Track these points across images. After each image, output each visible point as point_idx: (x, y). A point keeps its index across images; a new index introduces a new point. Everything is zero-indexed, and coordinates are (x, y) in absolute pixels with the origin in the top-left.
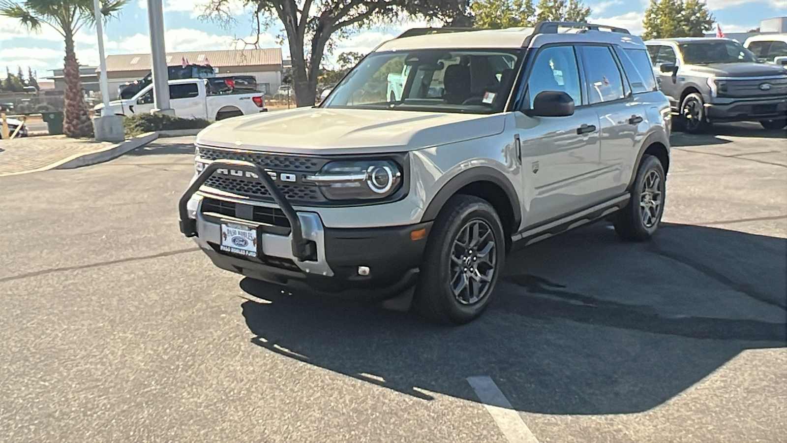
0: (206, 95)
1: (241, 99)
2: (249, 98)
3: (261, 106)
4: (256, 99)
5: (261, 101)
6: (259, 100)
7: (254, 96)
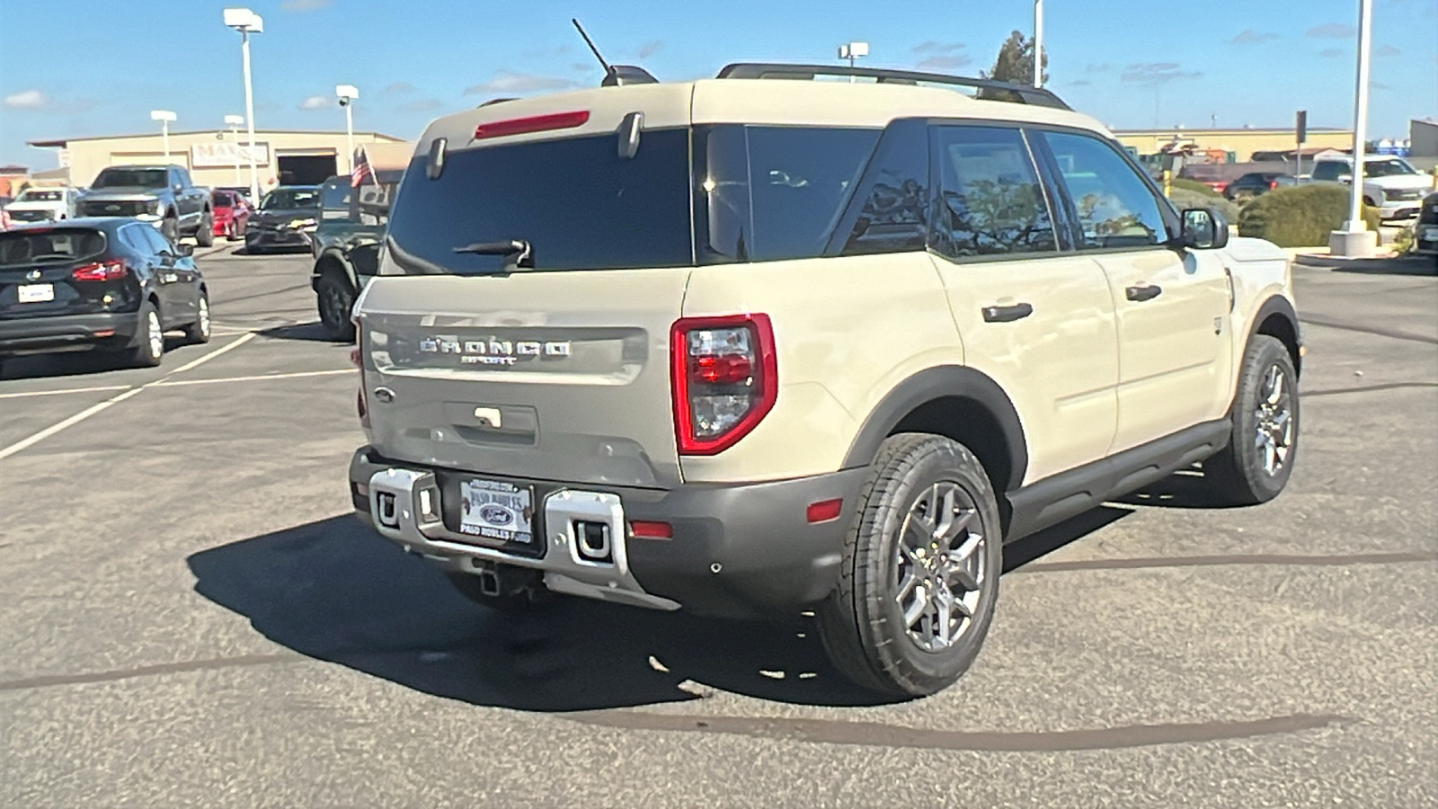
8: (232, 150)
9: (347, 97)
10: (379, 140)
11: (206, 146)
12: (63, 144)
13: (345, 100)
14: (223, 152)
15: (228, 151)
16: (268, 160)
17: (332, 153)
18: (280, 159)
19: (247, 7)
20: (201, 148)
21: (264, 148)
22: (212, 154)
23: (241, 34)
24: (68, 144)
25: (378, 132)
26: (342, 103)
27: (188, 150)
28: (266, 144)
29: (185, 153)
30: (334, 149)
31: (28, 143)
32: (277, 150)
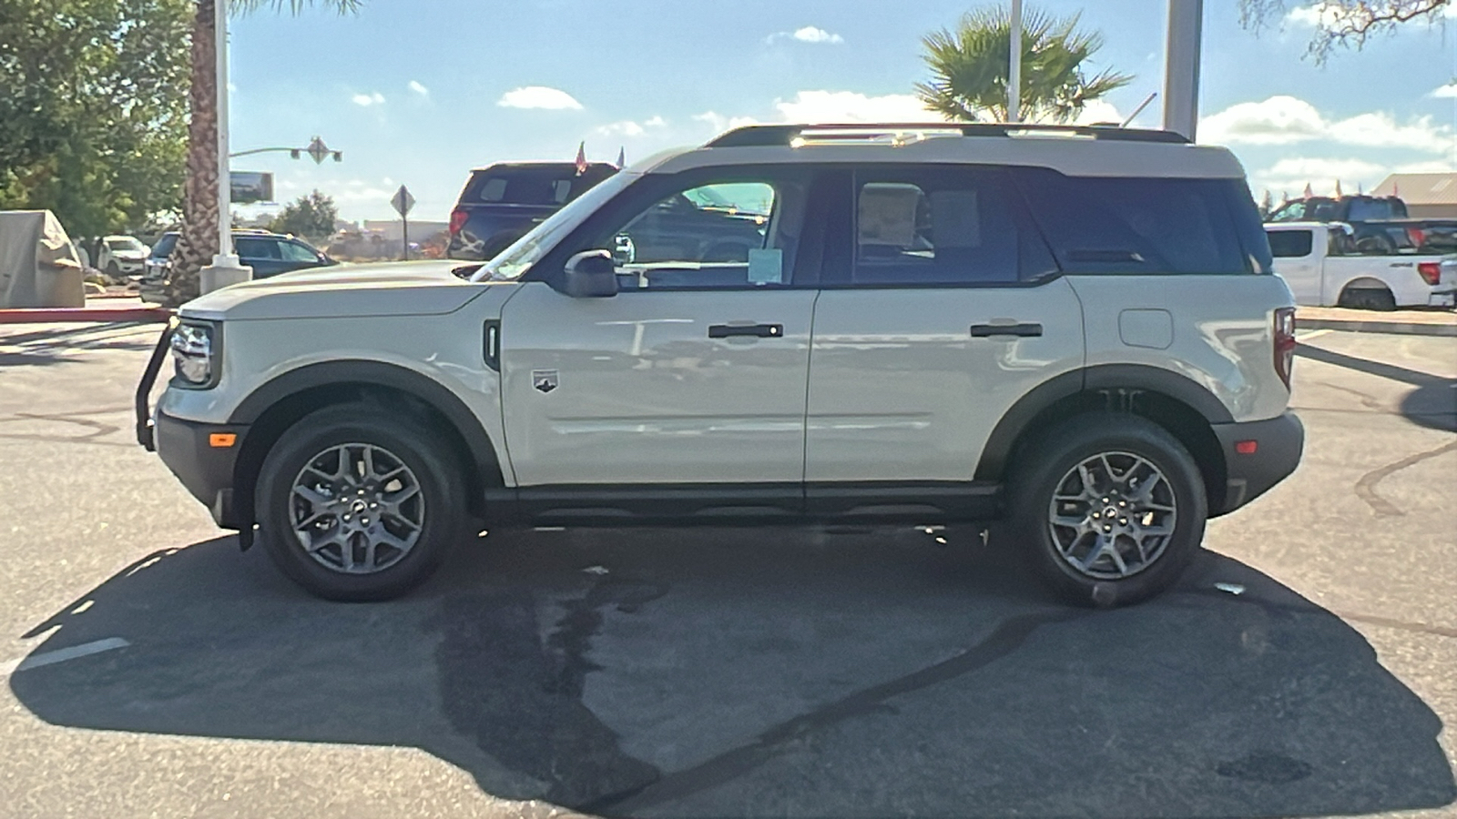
0: (1326, 252)
1: (1395, 265)
2: (1410, 265)
3: (1436, 282)
4: (1426, 269)
5: (1438, 274)
6: (1432, 270)
7: (1423, 262)
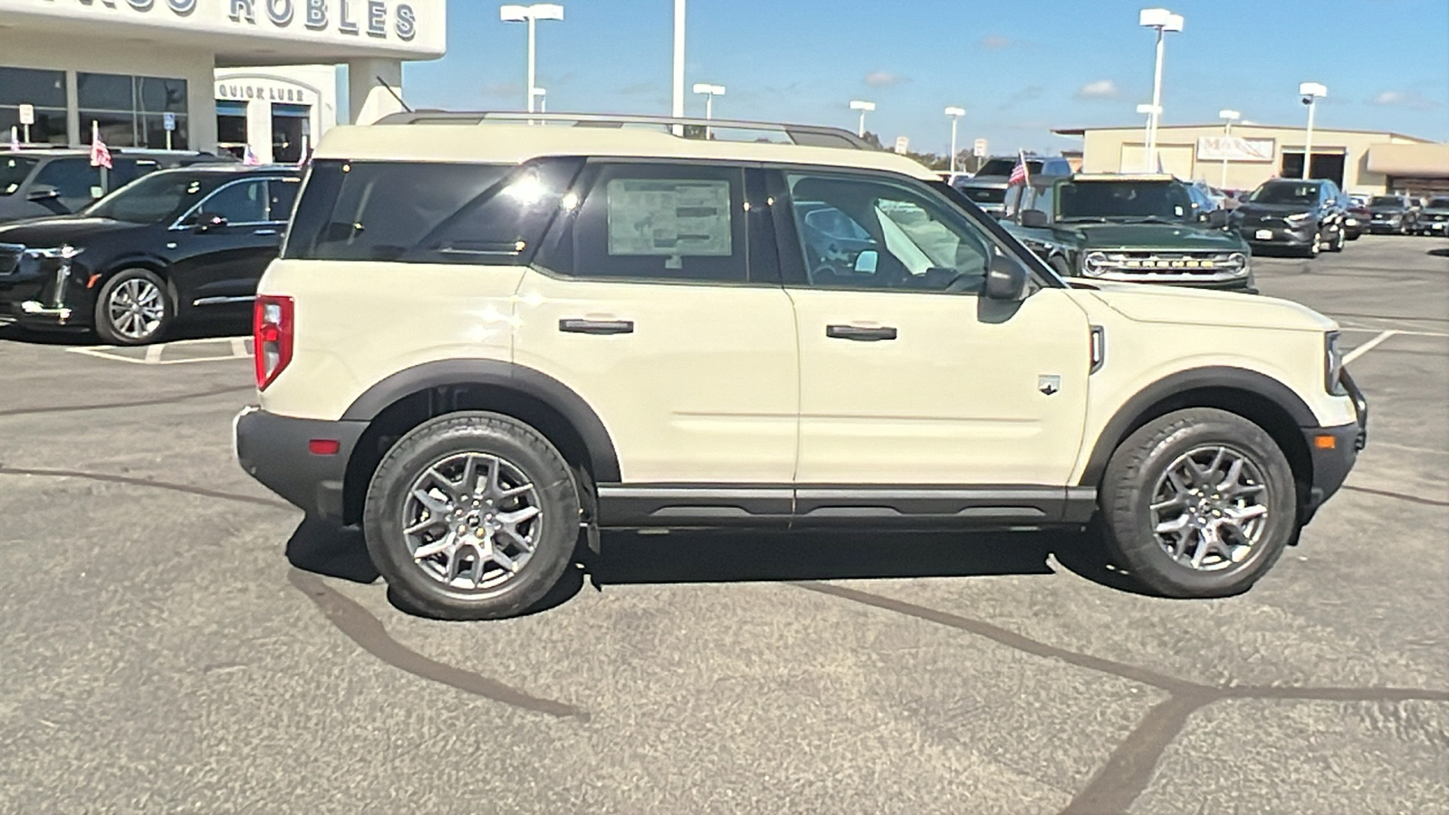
8: (1238, 145)
9: (1311, 95)
10: (1396, 141)
11: (1212, 139)
12: (1082, 132)
13: (1309, 98)
14: (1229, 146)
15: (1233, 146)
16: (1273, 156)
17: (1341, 153)
18: (1286, 155)
19: (1161, 7)
20: (1208, 141)
21: (1271, 143)
22: (1217, 148)
23: (1157, 32)
24: (1086, 133)
25: (1394, 132)
26: (1306, 101)
27: (1195, 142)
28: (1273, 140)
29: (1193, 145)
30: (1344, 148)
31: (1052, 131)
32: (1284, 147)
